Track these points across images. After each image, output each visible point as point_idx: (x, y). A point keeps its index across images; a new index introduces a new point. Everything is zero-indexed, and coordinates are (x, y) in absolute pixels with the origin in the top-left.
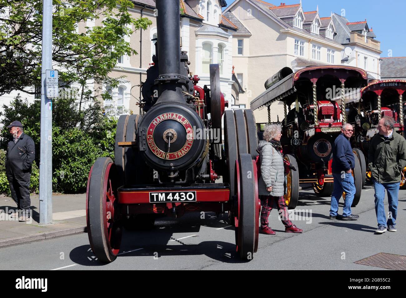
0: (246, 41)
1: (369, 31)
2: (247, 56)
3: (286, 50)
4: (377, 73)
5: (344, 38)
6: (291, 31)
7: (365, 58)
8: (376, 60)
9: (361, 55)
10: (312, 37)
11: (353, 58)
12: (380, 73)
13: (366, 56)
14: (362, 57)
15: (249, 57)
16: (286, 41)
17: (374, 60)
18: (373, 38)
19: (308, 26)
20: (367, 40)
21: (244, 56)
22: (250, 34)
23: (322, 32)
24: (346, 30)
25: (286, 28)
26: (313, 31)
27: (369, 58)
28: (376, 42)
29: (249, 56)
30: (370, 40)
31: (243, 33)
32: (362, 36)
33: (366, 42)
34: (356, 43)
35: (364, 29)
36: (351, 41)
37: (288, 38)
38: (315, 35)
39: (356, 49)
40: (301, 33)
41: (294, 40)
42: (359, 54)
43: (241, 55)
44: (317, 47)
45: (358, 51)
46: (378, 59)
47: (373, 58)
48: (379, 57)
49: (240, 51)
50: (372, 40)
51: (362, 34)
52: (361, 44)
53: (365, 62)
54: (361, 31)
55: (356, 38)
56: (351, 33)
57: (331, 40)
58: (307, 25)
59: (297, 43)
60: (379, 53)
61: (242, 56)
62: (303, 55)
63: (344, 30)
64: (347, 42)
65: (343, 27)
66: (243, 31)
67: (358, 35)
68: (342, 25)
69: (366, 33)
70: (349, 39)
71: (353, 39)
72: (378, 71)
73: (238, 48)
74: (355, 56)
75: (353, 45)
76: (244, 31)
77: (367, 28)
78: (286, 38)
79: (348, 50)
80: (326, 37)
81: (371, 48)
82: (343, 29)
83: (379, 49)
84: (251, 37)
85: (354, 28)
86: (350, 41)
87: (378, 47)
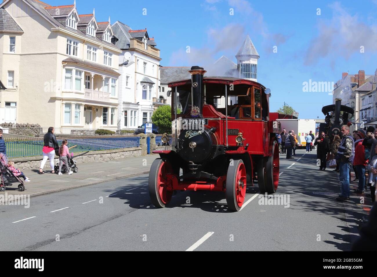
0: (18, 38)
1: (149, 39)
2: (19, 54)
3: (57, 49)
4: (156, 78)
5: (125, 43)
6: (62, 30)
7: (145, 63)
8: (156, 66)
9: (140, 60)
10: (87, 38)
11: (132, 63)
12: (159, 78)
13: (145, 62)
14: (141, 62)
15: (21, 55)
16: (57, 40)
17: (153, 66)
18: (154, 46)
19: (84, 27)
20: (147, 47)
21: (16, 53)
22: (22, 31)
23: (100, 35)
24: (127, 37)
25: (56, 27)
26: (89, 33)
27: (148, 63)
28: (157, 50)
29: (21, 53)
30: (150, 48)
32: (141, 43)
33: (146, 48)
34: (135, 48)
35: (145, 37)
36: (131, 47)
37: (59, 37)
38: (91, 37)
39: (135, 54)
40: (75, 33)
41: (66, 39)
42: (138, 59)
43: (12, 53)
44: (92, 49)
45: (137, 56)
46: (158, 66)
47: (152, 64)
48: (158, 63)
50: (152, 48)
51: (142, 41)
52: (140, 50)
53: (145, 67)
54: (141, 38)
55: (135, 44)
56: (131, 39)
57: (109, 44)
58: (82, 27)
59: (70, 43)
60: (158, 60)
61: (14, 53)
62: (76, 55)
63: (126, 37)
64: (128, 47)
65: (125, 34)
66: (15, 29)
67: (138, 41)
68: (124, 32)
69: (146, 41)
70: (129, 45)
71: (133, 45)
72: (157, 76)
73: (10, 45)
74: (134, 61)
75: (132, 50)
76: (17, 29)
77: (147, 36)
78: (57, 36)
79: (127, 54)
80: (103, 40)
81: (151, 55)
82: (125, 35)
83: (159, 56)
84: (23, 35)
85: (135, 35)
86: (129, 47)
87: (158, 54)
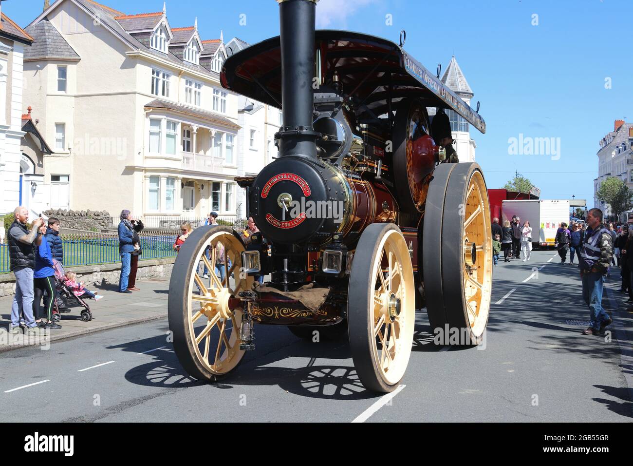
0: (71, 69)
2: (73, 94)
3: (135, 85)
6: (144, 53)
10: (185, 67)
11: (260, 107)
15: (75, 96)
16: (136, 71)
19: (179, 49)
21: (68, 94)
22: (77, 57)
23: (206, 61)
25: (134, 49)
26: (189, 59)
29: (76, 94)
31: (67, 55)
37: (138, 65)
38: (191, 64)
40: (165, 59)
41: (151, 70)
43: (62, 93)
44: (193, 85)
49: (62, 86)
58: (177, 49)
59: (158, 75)
61: (65, 94)
62: (168, 96)
66: (66, 53)
73: (59, 81)
76: (69, 53)
80: (212, 70)
84: (79, 63)
